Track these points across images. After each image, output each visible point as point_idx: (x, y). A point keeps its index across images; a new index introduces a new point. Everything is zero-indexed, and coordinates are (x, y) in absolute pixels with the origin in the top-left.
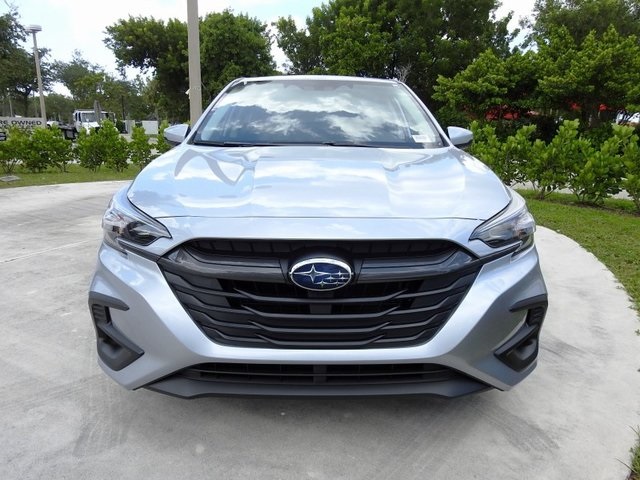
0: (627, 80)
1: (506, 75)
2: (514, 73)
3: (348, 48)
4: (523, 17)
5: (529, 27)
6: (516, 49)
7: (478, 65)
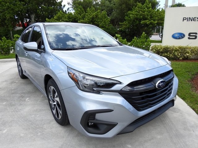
0: (99, 22)
1: (68, 19)
2: (70, 19)
3: (8, 7)
4: (68, 2)
5: (70, 5)
6: (66, 11)
7: (59, 15)
